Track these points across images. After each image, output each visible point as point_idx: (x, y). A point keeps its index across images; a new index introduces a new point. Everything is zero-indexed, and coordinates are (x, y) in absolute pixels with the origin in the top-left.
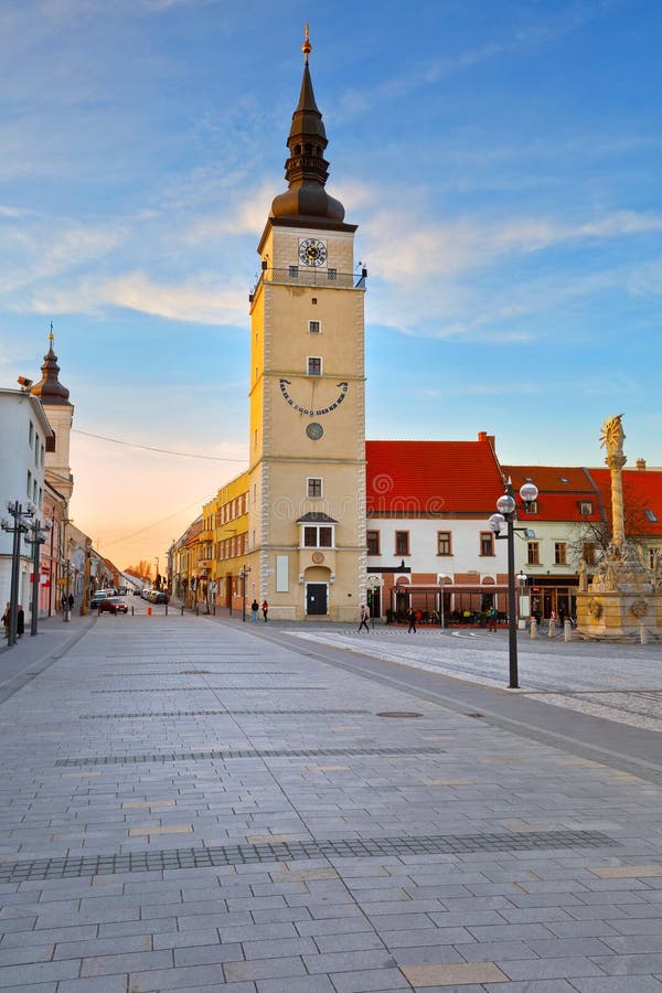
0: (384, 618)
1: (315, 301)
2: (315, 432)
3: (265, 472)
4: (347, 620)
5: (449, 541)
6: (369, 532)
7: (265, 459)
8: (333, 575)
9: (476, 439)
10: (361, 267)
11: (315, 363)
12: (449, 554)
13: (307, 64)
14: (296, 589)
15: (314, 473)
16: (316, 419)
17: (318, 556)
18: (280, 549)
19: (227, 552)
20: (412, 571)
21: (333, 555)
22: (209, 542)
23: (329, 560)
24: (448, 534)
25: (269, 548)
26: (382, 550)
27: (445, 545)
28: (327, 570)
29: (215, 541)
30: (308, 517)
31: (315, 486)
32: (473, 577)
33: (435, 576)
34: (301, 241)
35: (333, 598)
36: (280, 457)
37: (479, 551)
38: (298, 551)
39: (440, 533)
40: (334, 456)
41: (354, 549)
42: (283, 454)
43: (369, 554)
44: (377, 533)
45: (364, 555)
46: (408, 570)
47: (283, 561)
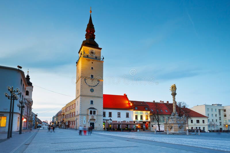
0: (106, 130)
1: (92, 63)
2: (92, 90)
3: (81, 98)
4: (99, 130)
5: (120, 114)
6: (103, 112)
7: (81, 95)
8: (96, 121)
9: (123, 95)
10: (103, 57)
11: (92, 76)
12: (120, 117)
13: (91, 15)
14: (87, 123)
15: (92, 99)
16: (92, 88)
17: (93, 117)
18: (84, 115)
19: (68, 116)
20: (112, 120)
21: (96, 116)
22: (63, 115)
23: (95, 118)
24: (120, 113)
25: (81, 115)
26: (106, 116)
27: (119, 115)
28: (95, 120)
29: (65, 115)
30: (91, 108)
31: (92, 102)
32: (125, 121)
33: (117, 121)
34: (90, 50)
35: (96, 125)
36: (84, 95)
37: (126, 117)
38: (88, 115)
39: (118, 113)
40: (96, 96)
41: (100, 115)
42: (85, 95)
43: (104, 116)
44: (105, 112)
45: (102, 117)
46: (111, 120)
47: (85, 117)
